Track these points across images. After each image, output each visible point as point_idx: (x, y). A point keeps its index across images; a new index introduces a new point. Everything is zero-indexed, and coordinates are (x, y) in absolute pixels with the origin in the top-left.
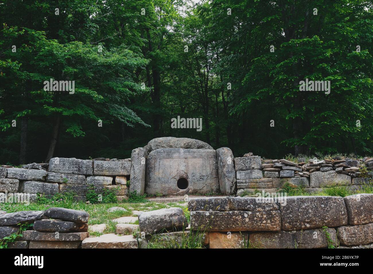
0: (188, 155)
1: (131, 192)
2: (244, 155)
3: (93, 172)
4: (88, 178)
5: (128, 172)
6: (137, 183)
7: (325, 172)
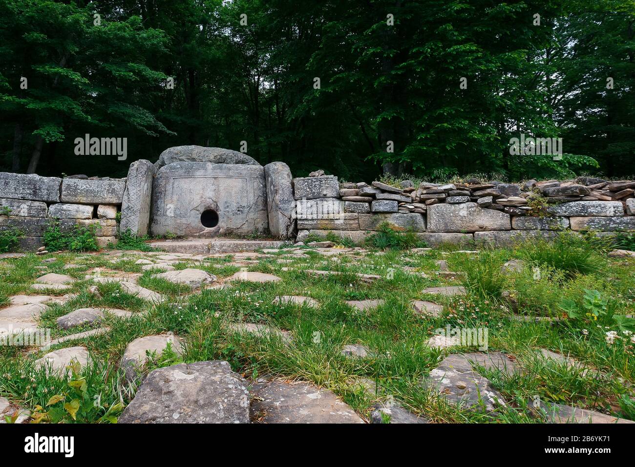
0: (219, 173)
1: (122, 231)
2: (310, 175)
3: (60, 197)
4: (51, 206)
5: (119, 198)
6: (133, 217)
7: (457, 205)
